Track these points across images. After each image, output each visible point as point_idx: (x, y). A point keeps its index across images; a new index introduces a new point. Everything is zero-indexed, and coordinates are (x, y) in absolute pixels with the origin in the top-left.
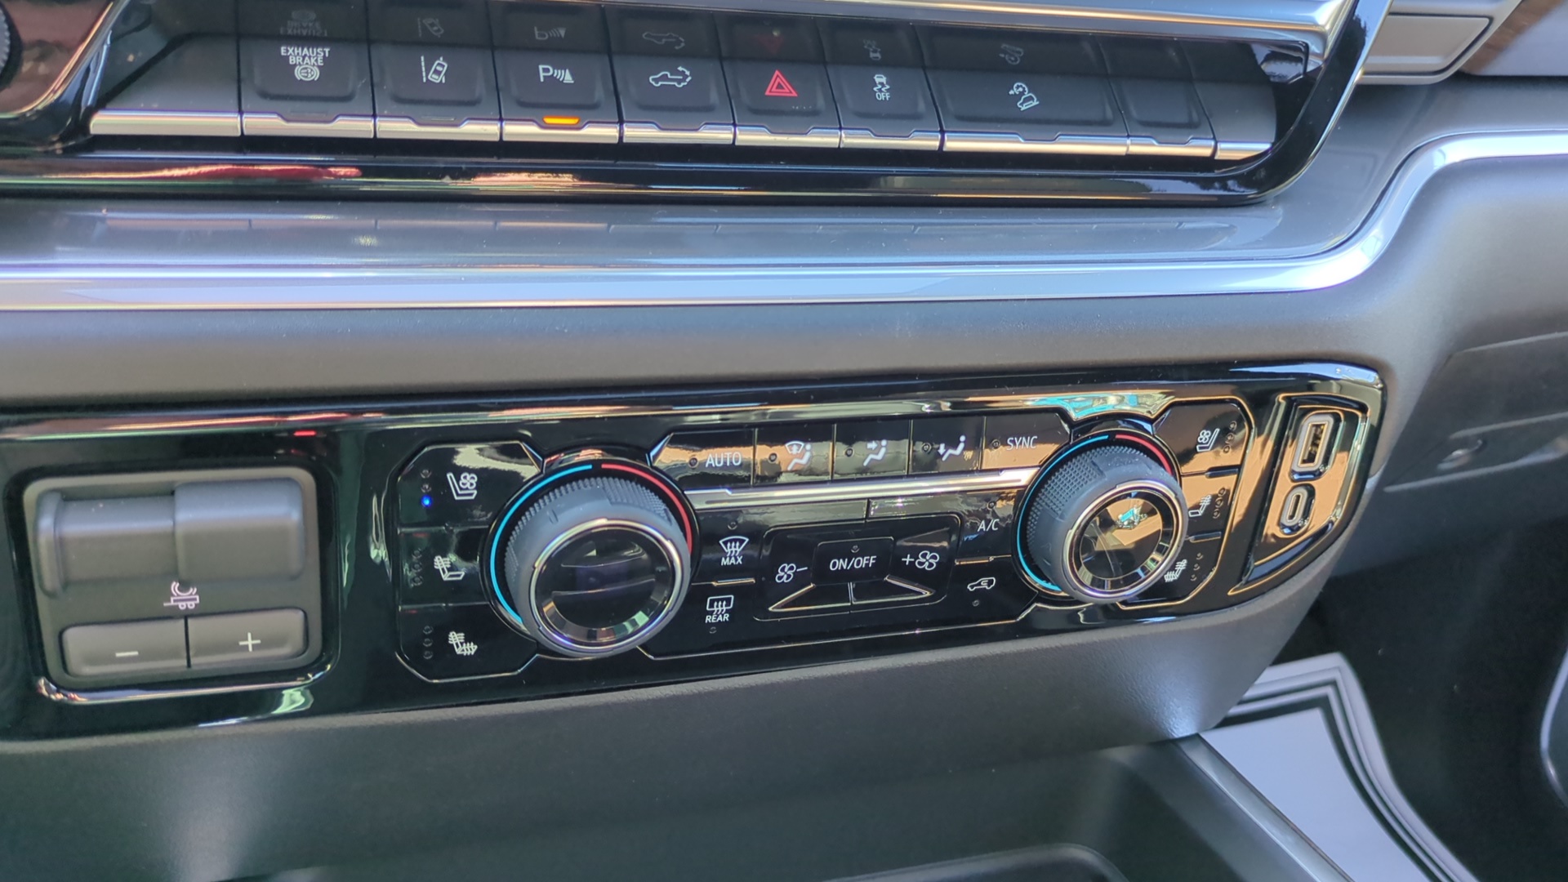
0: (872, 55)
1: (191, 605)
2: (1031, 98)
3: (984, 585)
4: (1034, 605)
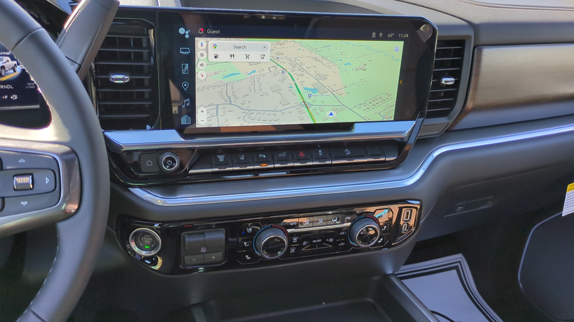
0: (318, 147)
1: (204, 251)
2: (349, 152)
3: (342, 244)
4: (352, 248)
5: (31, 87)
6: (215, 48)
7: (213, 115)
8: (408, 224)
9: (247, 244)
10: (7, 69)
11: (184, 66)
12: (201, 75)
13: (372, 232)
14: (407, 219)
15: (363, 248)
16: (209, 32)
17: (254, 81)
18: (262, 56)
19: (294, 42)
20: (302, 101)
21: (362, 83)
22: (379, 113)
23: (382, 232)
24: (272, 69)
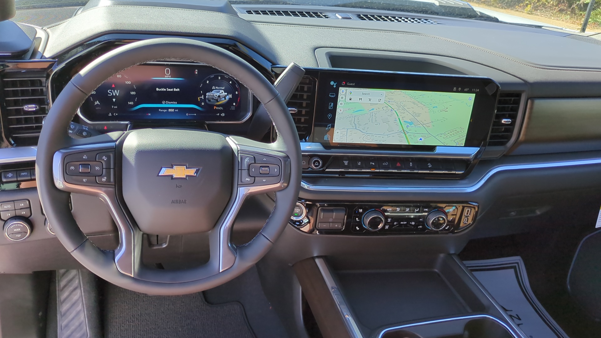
0: (410, 160)
1: (331, 221)
2: (431, 166)
3: (420, 227)
4: (427, 230)
5: (233, 109)
6: (351, 94)
7: (344, 135)
8: (468, 218)
9: (358, 219)
10: (221, 97)
11: (331, 104)
12: (340, 110)
13: (442, 222)
14: (467, 215)
15: (435, 231)
16: (348, 84)
17: (372, 115)
18: (379, 100)
19: (401, 91)
20: (402, 129)
21: (444, 120)
22: (454, 141)
23: (448, 221)
24: (385, 108)
